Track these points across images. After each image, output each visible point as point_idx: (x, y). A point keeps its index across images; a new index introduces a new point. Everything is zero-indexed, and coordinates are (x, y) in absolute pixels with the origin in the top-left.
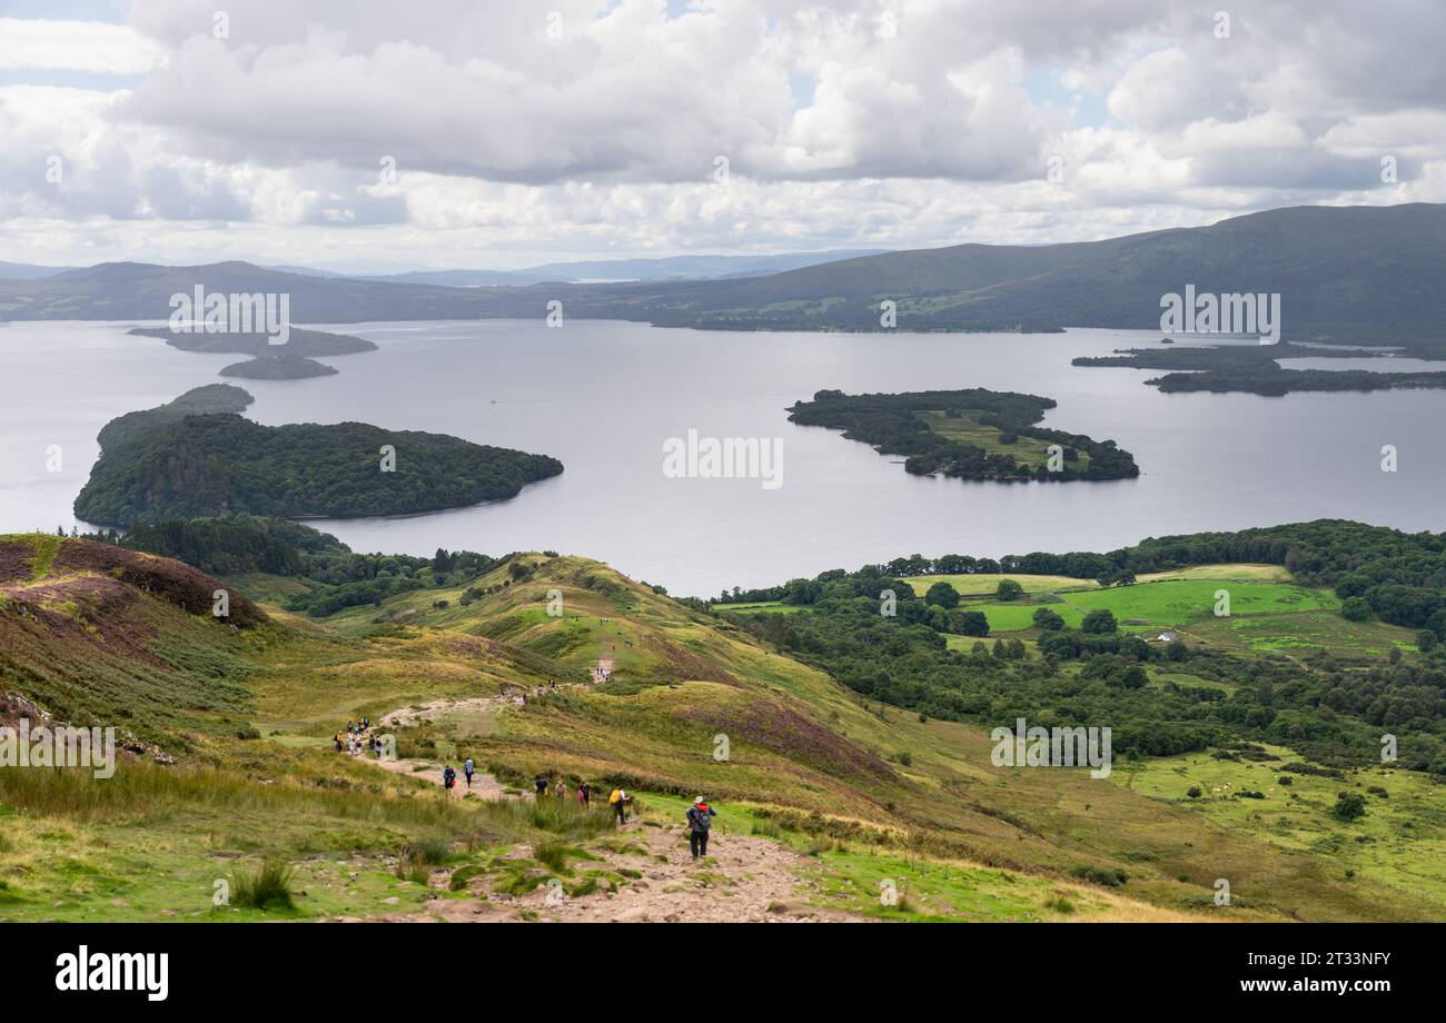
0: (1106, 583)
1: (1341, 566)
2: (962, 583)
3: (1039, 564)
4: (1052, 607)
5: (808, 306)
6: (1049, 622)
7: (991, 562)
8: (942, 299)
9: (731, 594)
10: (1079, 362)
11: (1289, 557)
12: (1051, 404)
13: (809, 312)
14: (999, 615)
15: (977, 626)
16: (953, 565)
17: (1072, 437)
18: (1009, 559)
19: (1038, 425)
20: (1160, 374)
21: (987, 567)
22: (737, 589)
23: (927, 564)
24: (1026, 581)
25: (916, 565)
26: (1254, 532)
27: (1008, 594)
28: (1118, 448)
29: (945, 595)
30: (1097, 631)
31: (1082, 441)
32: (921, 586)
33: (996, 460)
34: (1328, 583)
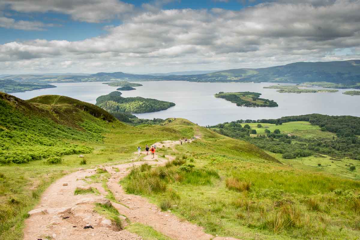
0: (277, 124)
1: (319, 122)
2: (250, 125)
3: (264, 121)
4: (268, 129)
5: (216, 78)
6: (268, 132)
7: (255, 121)
8: (240, 77)
9: (208, 127)
10: (264, 88)
11: (310, 120)
12: (261, 94)
13: (216, 79)
14: (258, 130)
15: (254, 132)
16: (248, 121)
17: (265, 100)
18: (258, 120)
19: (259, 98)
20: (279, 90)
21: (254, 122)
22: (209, 126)
23: (243, 121)
24: (262, 124)
25: (241, 121)
26: (302, 116)
27: (259, 126)
28: (274, 101)
29: (247, 126)
30: (277, 133)
31: (267, 100)
32: (243, 125)
33: (253, 103)
34: (317, 125)
